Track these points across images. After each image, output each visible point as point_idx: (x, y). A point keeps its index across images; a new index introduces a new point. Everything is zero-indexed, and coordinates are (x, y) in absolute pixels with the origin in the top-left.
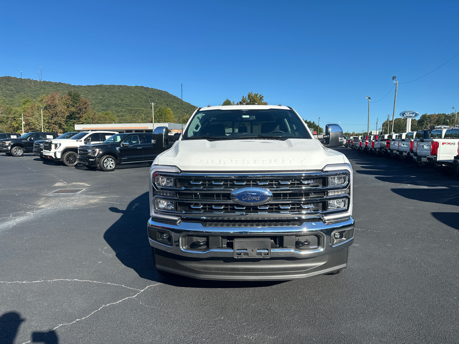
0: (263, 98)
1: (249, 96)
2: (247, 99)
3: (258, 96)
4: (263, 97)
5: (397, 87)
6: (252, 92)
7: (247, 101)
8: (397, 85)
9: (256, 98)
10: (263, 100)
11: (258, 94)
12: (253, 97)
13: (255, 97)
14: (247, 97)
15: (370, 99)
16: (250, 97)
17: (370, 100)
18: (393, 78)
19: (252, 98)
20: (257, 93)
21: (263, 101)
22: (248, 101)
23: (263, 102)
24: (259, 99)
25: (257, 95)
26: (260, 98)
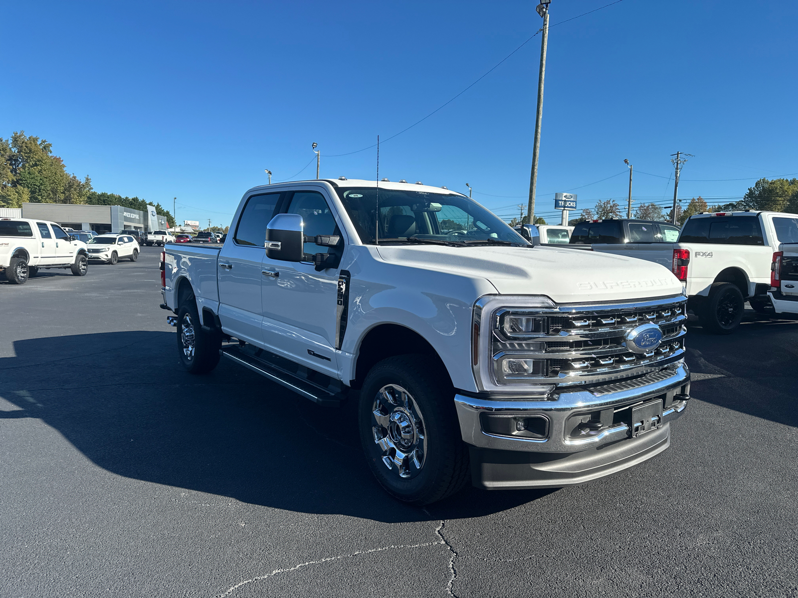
0: (51, 148)
1: (15, 140)
2: (10, 146)
3: (39, 143)
4: (50, 145)
5: (319, 160)
6: (22, 132)
7: (10, 150)
8: (319, 157)
9: (33, 145)
10: (51, 152)
11: (39, 138)
12: (26, 143)
13: (30, 143)
14: (10, 142)
15: (271, 174)
16: (17, 141)
17: (271, 176)
18: (313, 145)
19: (24, 145)
20: (34, 137)
21: (50, 155)
22: (13, 150)
23: (52, 157)
24: (42, 149)
25: (37, 139)
26: (44, 147)
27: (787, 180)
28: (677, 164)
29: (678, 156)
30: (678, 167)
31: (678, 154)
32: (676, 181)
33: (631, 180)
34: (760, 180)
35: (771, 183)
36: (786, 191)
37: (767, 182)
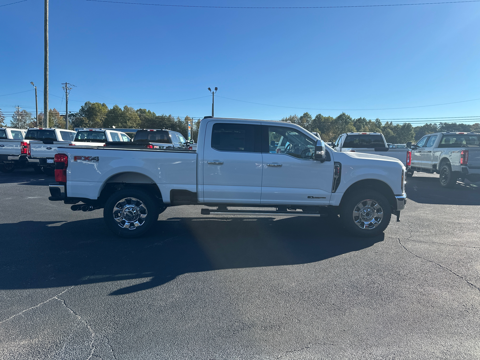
27: (100, 104)
28: (66, 90)
29: (66, 85)
30: (67, 92)
31: (66, 84)
32: (66, 100)
33: (36, 96)
34: (87, 102)
35: (93, 104)
36: (101, 110)
37: (91, 104)
